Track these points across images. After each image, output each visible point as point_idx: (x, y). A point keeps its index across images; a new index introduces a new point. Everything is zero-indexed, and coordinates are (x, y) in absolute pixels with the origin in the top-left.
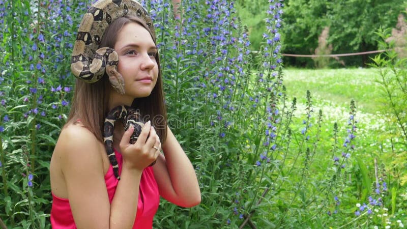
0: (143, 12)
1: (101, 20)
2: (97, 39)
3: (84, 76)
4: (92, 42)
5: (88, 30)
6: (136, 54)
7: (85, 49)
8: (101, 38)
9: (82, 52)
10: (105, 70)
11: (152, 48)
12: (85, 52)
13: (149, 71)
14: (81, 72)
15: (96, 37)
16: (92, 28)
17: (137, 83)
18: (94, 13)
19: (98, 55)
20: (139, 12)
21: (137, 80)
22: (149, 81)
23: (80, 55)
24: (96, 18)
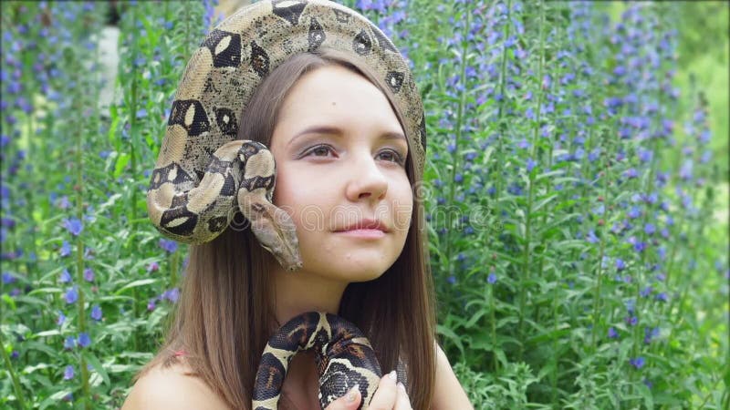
0: (375, 41)
1: (236, 63)
2: (226, 119)
3: (173, 224)
4: (208, 128)
5: (196, 93)
6: (335, 155)
7: (188, 149)
8: (237, 116)
9: (177, 157)
10: (235, 202)
11: (389, 136)
12: (187, 156)
13: (371, 204)
14: (165, 212)
15: (220, 113)
16: (209, 86)
17: (337, 239)
18: (215, 45)
19: (218, 161)
20: (363, 41)
21: (339, 231)
22: (376, 234)
23: (171, 167)
24: (221, 61)
